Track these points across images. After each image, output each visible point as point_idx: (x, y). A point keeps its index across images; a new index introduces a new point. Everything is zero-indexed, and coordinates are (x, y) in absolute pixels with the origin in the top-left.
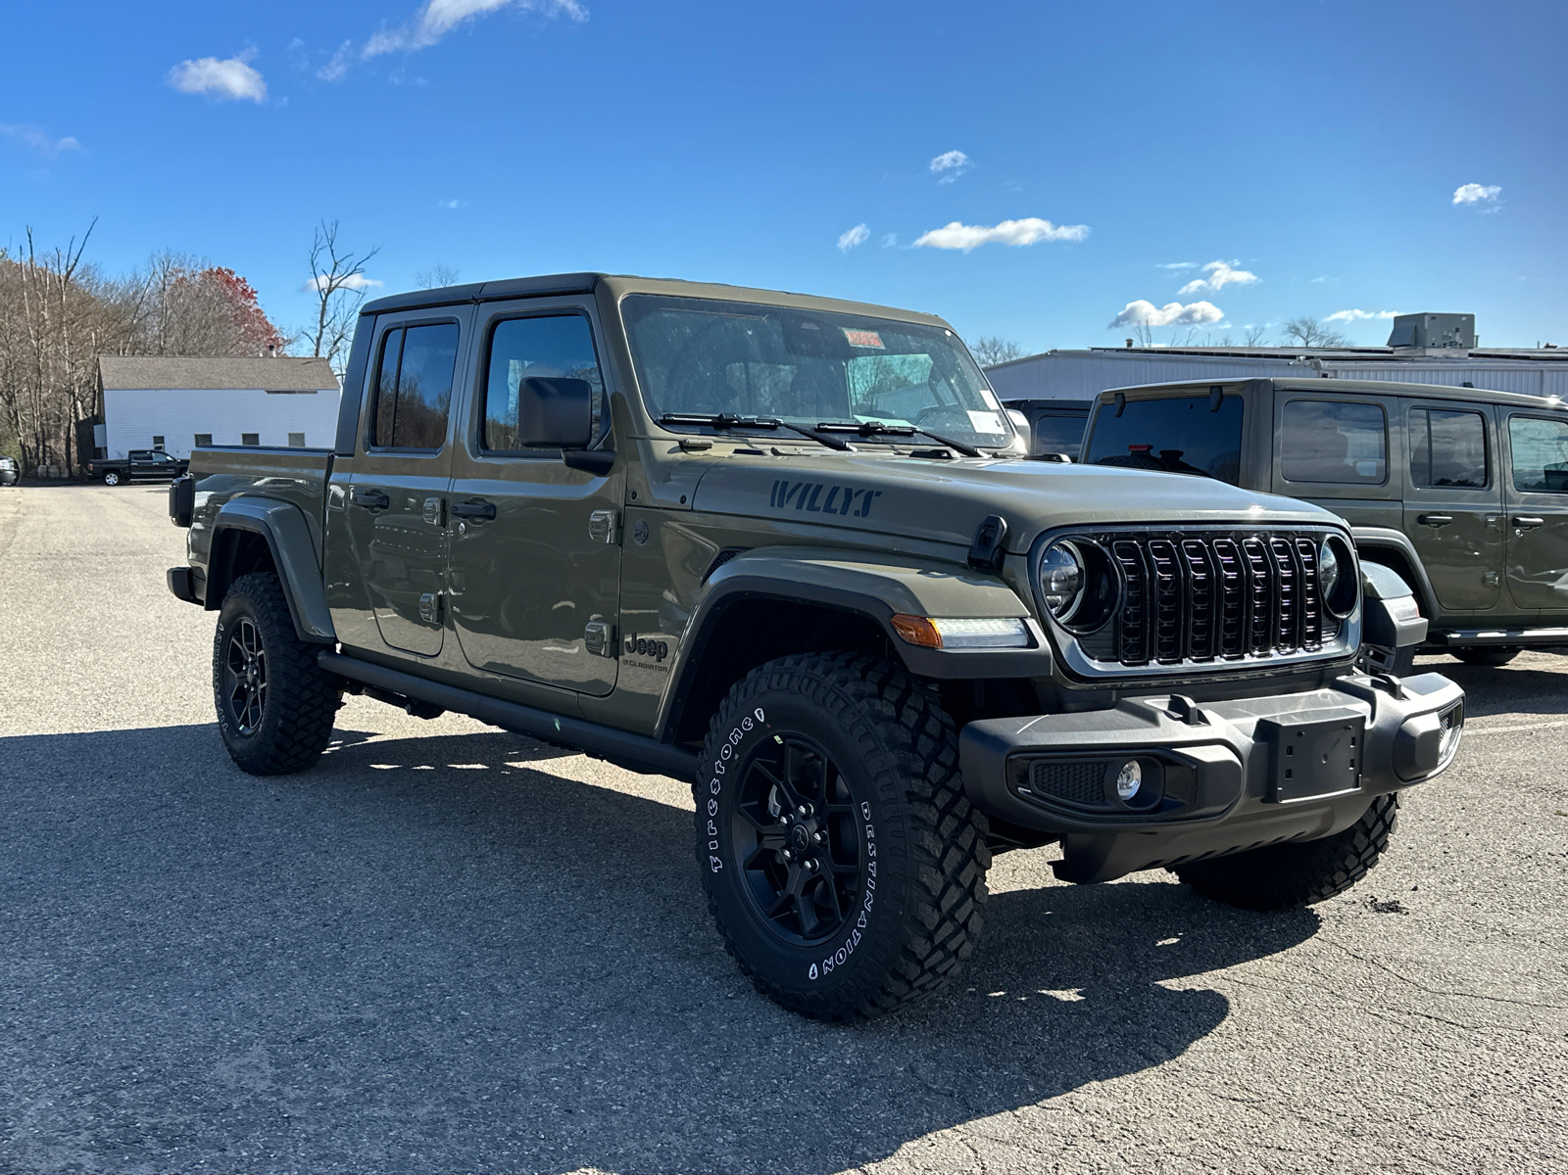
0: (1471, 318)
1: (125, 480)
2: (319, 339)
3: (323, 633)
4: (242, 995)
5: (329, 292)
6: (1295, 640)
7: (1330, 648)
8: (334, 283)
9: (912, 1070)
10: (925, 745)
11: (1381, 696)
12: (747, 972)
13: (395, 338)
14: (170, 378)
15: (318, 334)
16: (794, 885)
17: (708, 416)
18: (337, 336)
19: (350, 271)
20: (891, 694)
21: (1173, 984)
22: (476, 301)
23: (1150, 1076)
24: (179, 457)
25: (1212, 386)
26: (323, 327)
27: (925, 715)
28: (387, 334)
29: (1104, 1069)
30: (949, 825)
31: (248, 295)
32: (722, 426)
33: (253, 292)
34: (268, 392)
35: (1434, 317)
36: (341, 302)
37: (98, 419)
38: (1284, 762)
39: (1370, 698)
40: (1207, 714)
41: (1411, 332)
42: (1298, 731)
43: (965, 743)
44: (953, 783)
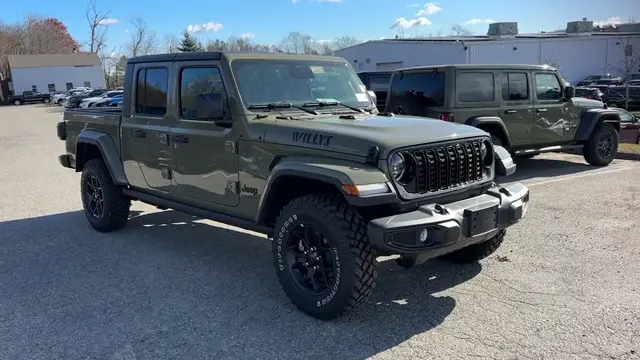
0: (516, 23)
1: (23, 102)
2: (92, 45)
3: (124, 181)
4: (118, 325)
5: (95, 25)
6: (474, 178)
7: (485, 178)
9: (355, 336)
10: (355, 227)
11: (503, 195)
12: (294, 303)
13: (142, 73)
15: (91, 43)
16: (310, 274)
17: (265, 104)
18: (99, 44)
19: (102, 17)
20: (342, 210)
21: (436, 295)
22: (174, 61)
23: (433, 332)
24: (43, 93)
25: (434, 69)
26: (93, 39)
27: (353, 216)
28: (139, 72)
29: (418, 330)
30: (364, 255)
31: (63, 28)
32: (271, 108)
33: (65, 27)
34: (75, 67)
35: (503, 24)
36: (100, 30)
37: (9, 79)
38: (474, 223)
39: (499, 197)
40: (448, 210)
41: (495, 29)
42: (477, 212)
43: (369, 227)
44: (365, 240)
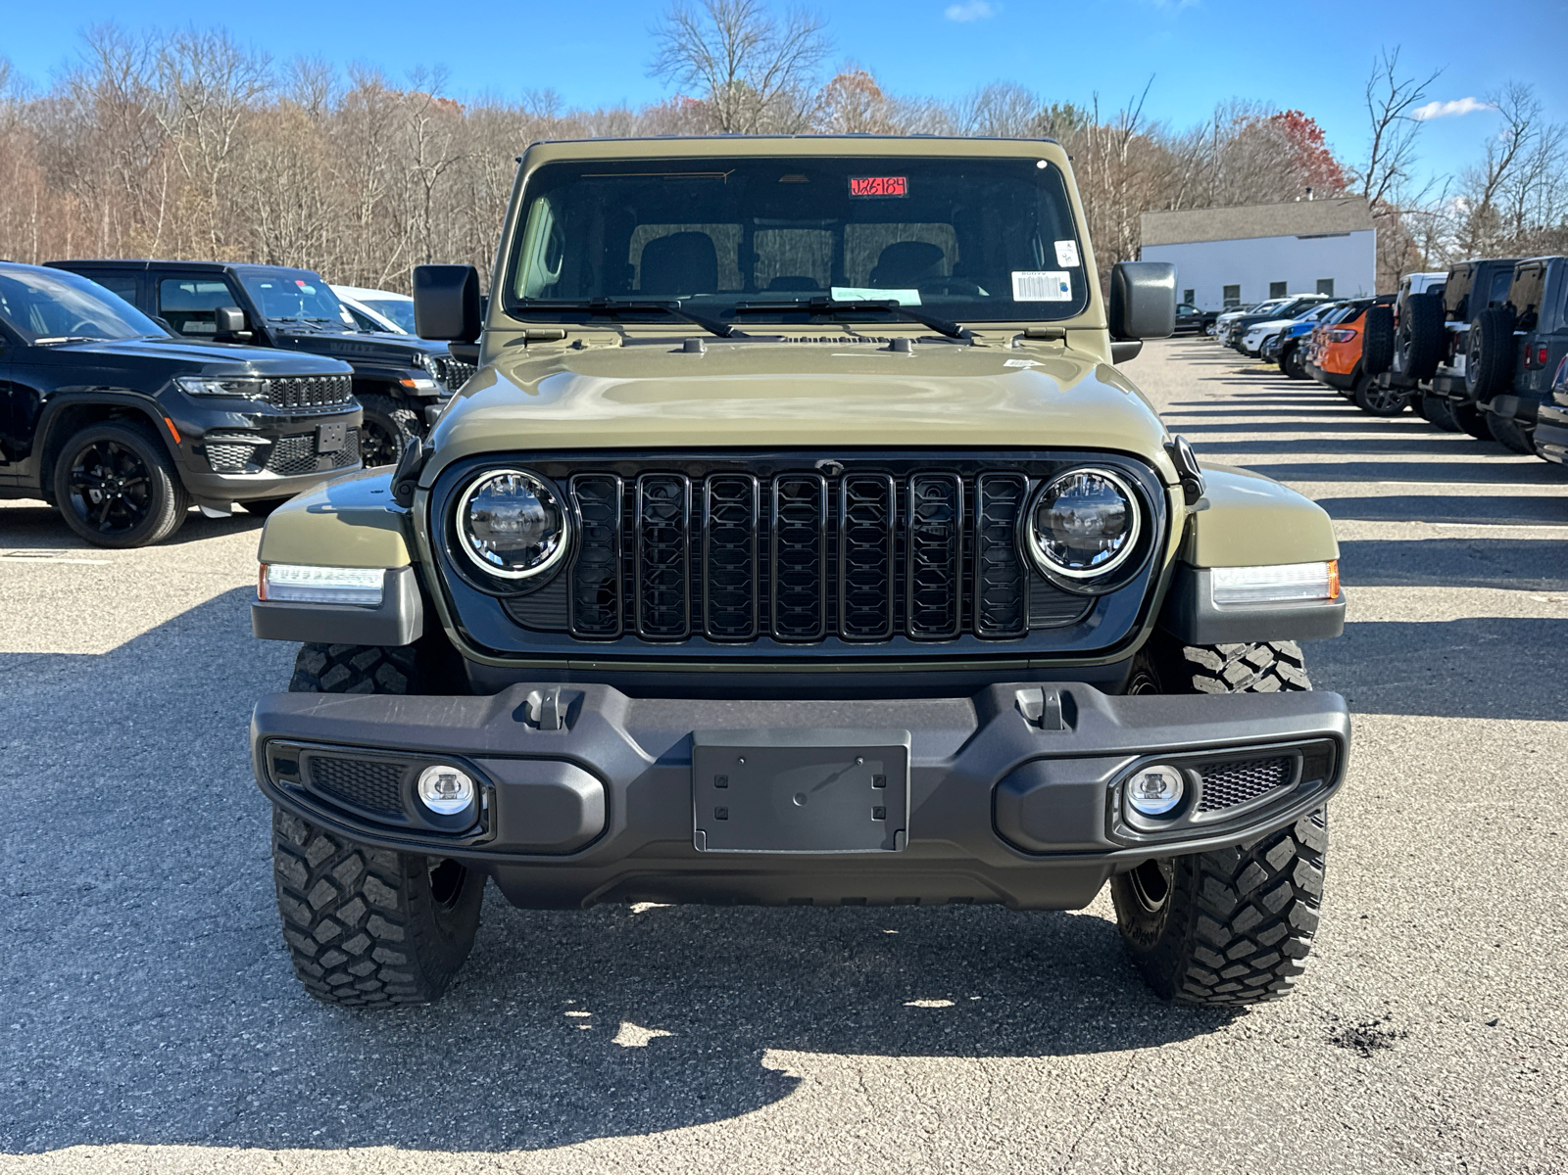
2: (1369, 176)
5: (1385, 123)
8: (1390, 113)
14: (1204, 231)
15: (1369, 171)
18: (1388, 172)
19: (1408, 99)
24: (1206, 310)
26: (1374, 163)
31: (1315, 136)
33: (1321, 132)
34: (1300, 238)
36: (1395, 135)
